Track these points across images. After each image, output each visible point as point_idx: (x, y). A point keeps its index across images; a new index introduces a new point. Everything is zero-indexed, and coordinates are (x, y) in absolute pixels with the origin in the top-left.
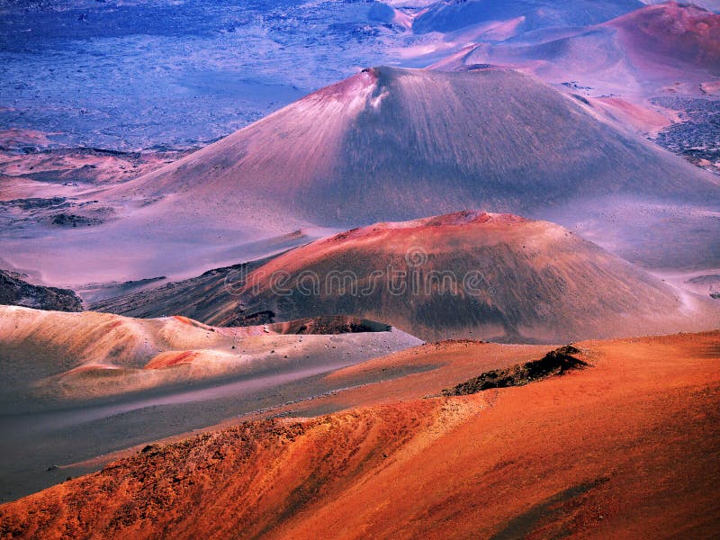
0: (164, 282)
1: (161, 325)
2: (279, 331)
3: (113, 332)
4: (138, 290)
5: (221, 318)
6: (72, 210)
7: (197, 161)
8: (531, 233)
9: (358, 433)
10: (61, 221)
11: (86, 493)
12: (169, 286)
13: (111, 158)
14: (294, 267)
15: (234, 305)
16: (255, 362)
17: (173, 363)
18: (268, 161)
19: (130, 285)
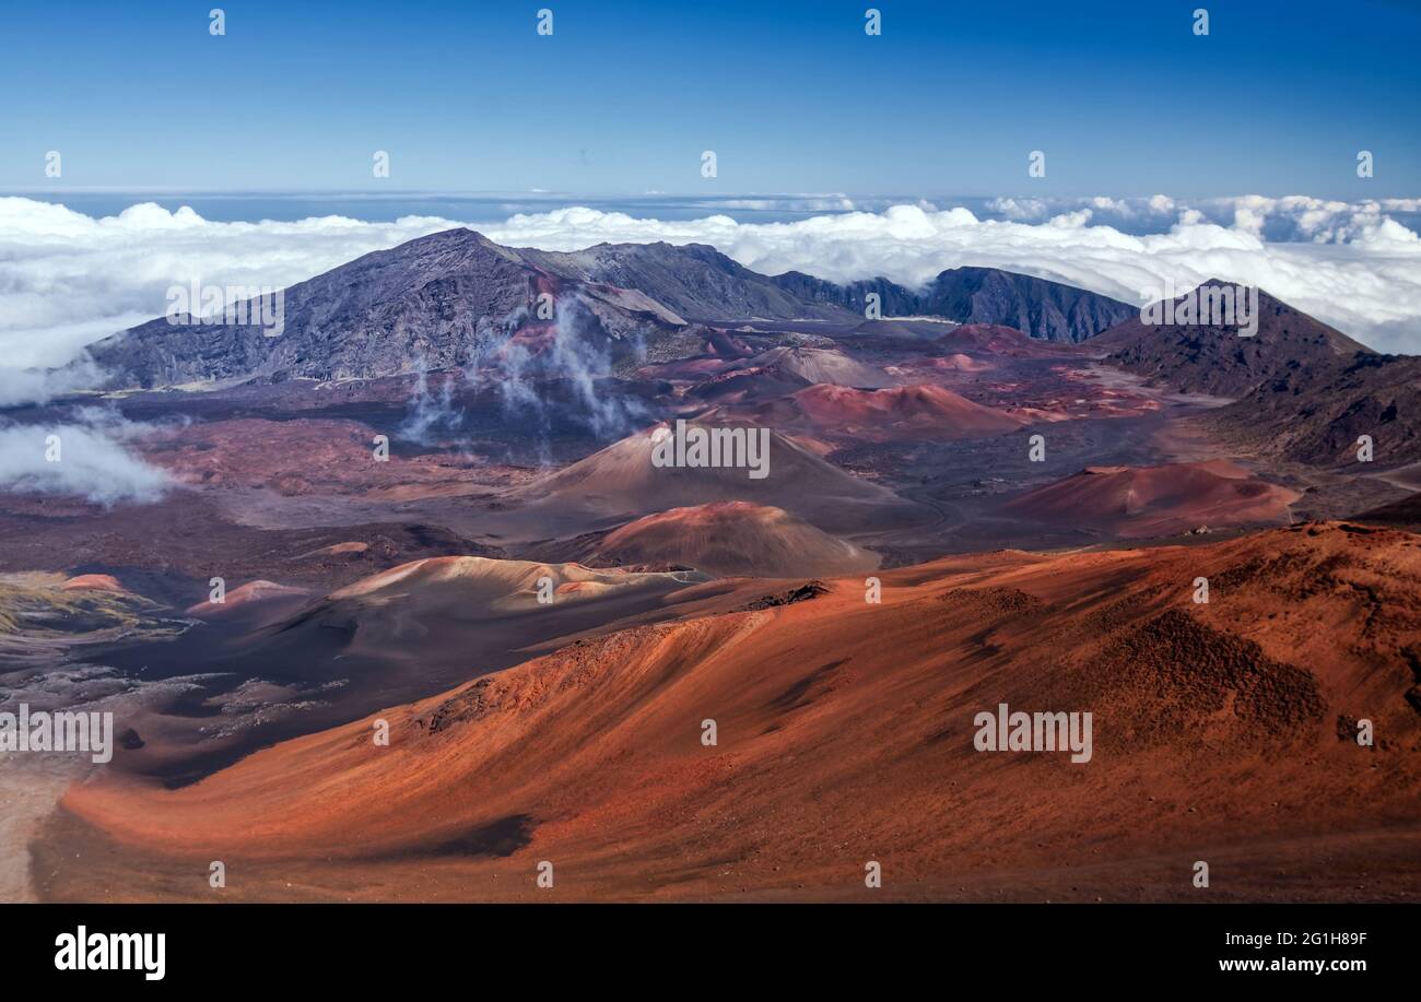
0: (554, 542)
1: (562, 568)
2: (628, 571)
3: (535, 572)
4: (538, 547)
5: (590, 562)
6: (498, 501)
7: (568, 473)
8: (764, 513)
9: (701, 633)
10: (493, 507)
11: (545, 668)
12: (557, 544)
13: (517, 471)
14: (629, 533)
15: (596, 555)
16: (618, 589)
17: (570, 591)
18: (610, 473)
19: (534, 544)
